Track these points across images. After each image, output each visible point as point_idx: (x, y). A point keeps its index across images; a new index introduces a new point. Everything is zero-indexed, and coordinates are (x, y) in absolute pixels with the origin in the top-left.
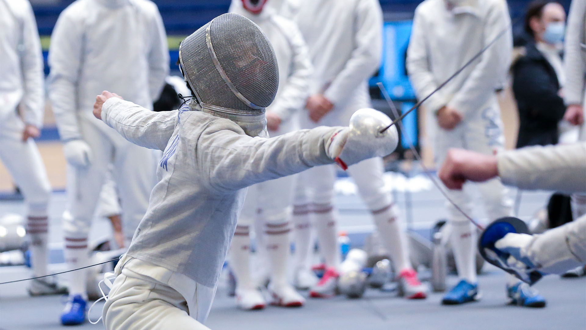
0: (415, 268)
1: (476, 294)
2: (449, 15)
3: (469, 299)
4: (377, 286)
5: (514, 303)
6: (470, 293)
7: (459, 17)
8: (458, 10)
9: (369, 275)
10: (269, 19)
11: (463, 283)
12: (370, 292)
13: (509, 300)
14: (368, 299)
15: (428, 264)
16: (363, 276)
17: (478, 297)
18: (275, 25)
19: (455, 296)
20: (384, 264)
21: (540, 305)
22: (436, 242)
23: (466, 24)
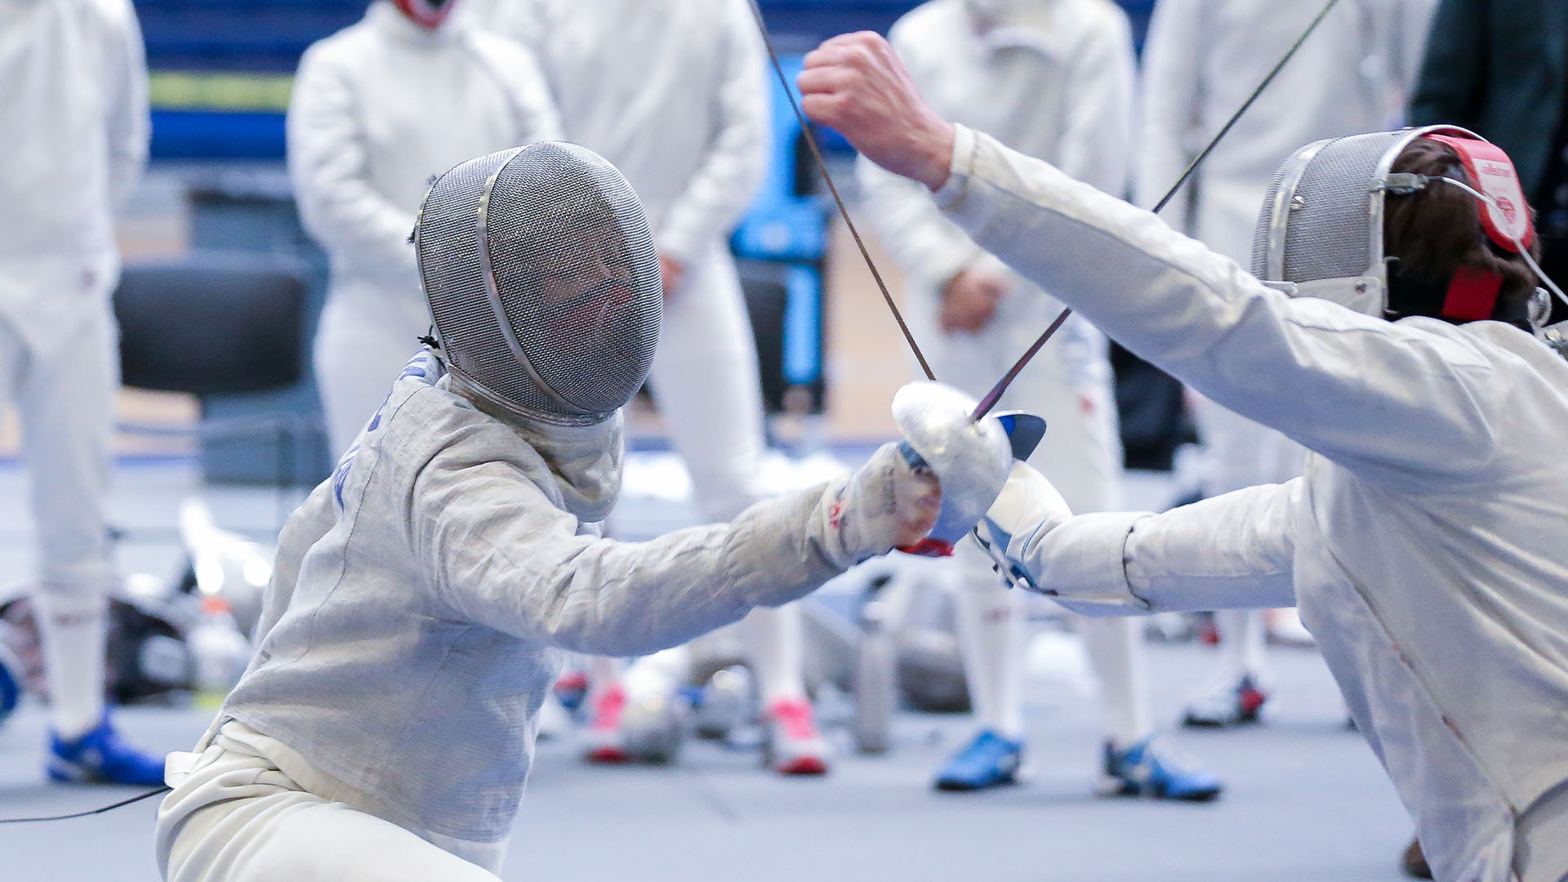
0: (811, 693)
1: (1017, 764)
2: (979, 47)
3: (1002, 779)
4: (713, 734)
5: (1130, 790)
6: (1004, 762)
7: (1004, 56)
8: (1004, 35)
9: (696, 704)
10: (460, 41)
11: (986, 738)
12: (696, 751)
13: (1112, 783)
14: (695, 768)
15: (845, 683)
16: (681, 708)
17: (1026, 772)
18: (475, 58)
19: (968, 770)
20: (729, 682)
21: (1204, 796)
22: (869, 626)
23: (1020, 75)
